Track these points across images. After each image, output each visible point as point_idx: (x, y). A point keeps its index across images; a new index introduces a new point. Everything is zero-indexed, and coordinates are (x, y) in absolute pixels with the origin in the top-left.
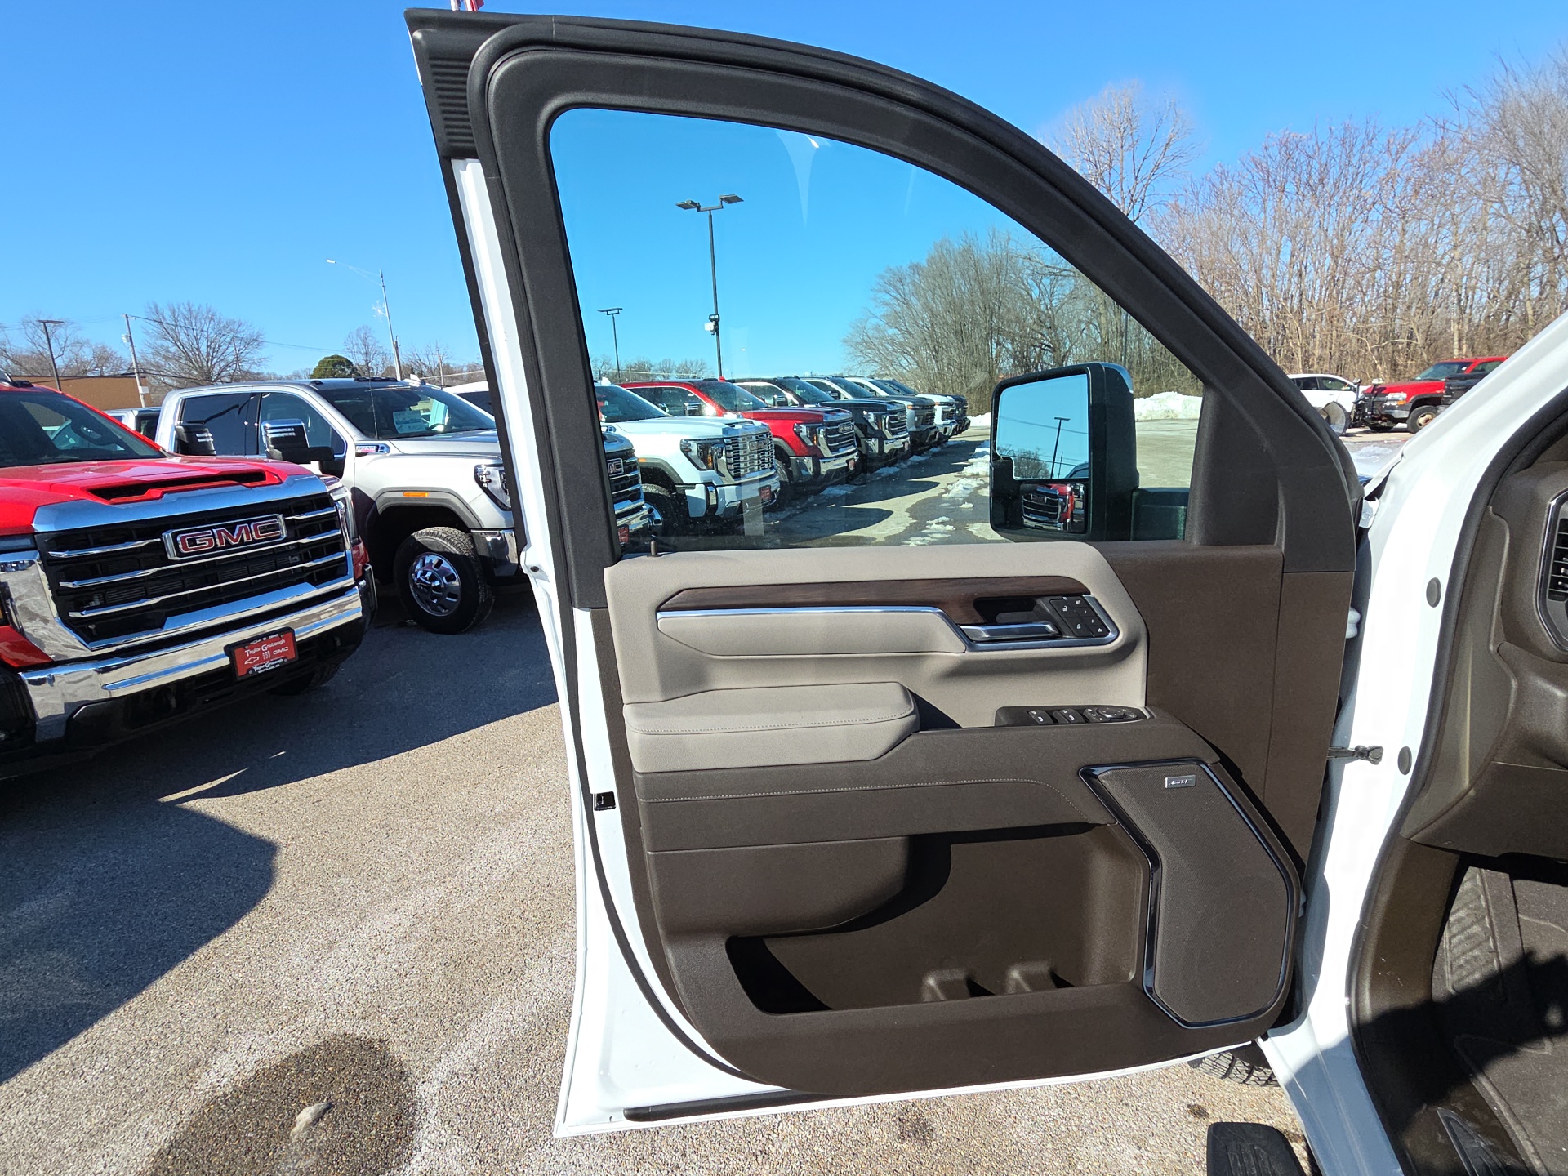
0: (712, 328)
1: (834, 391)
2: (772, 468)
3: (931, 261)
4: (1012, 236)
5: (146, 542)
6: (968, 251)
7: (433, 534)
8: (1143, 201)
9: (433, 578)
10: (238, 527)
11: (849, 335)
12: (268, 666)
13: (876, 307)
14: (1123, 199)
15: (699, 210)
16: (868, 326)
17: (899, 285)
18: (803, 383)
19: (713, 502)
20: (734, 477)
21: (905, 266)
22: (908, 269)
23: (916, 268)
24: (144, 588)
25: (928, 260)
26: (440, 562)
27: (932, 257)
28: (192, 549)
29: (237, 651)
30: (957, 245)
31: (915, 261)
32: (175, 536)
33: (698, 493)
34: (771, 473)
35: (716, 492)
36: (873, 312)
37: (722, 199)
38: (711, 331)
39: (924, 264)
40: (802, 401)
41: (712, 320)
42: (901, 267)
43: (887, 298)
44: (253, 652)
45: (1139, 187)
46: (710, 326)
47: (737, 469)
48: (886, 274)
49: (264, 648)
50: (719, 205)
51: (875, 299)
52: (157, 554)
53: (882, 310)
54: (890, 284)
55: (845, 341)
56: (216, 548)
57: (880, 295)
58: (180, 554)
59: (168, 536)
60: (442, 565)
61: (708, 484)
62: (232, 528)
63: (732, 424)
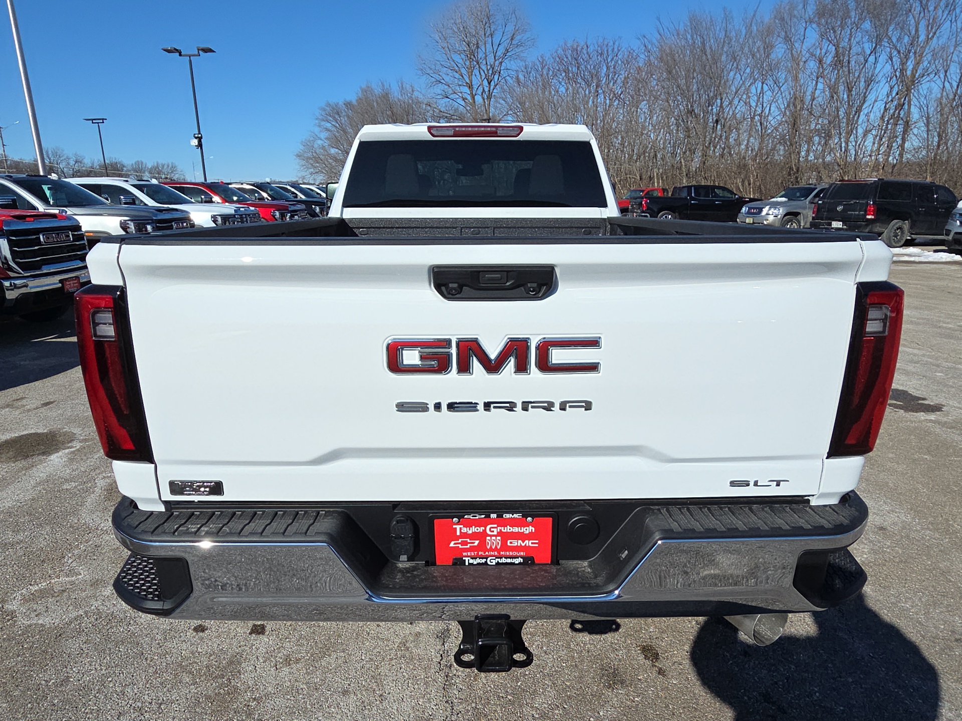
0: (197, 144)
1: (293, 193)
3: (359, 100)
4: (416, 88)
5: (36, 236)
6: (386, 96)
8: (500, 73)
10: (60, 234)
11: (301, 151)
13: (321, 131)
14: (488, 70)
15: (180, 55)
16: (316, 146)
17: (337, 117)
18: (272, 187)
21: (341, 103)
22: (344, 106)
23: (348, 105)
24: (34, 254)
25: (357, 101)
27: (360, 99)
28: (48, 241)
29: (65, 282)
30: (378, 90)
31: (348, 99)
32: (43, 235)
36: (319, 135)
37: (199, 50)
38: (196, 146)
39: (354, 102)
40: (273, 199)
41: (196, 138)
42: (338, 103)
43: (329, 125)
44: (69, 283)
45: (497, 62)
46: (195, 142)
48: (327, 108)
49: (72, 283)
50: (197, 53)
51: (320, 126)
52: (38, 242)
53: (324, 135)
54: (330, 116)
55: (298, 156)
56: (54, 242)
57: (323, 123)
58: (45, 242)
59: (41, 236)
62: (58, 234)
63: (239, 208)
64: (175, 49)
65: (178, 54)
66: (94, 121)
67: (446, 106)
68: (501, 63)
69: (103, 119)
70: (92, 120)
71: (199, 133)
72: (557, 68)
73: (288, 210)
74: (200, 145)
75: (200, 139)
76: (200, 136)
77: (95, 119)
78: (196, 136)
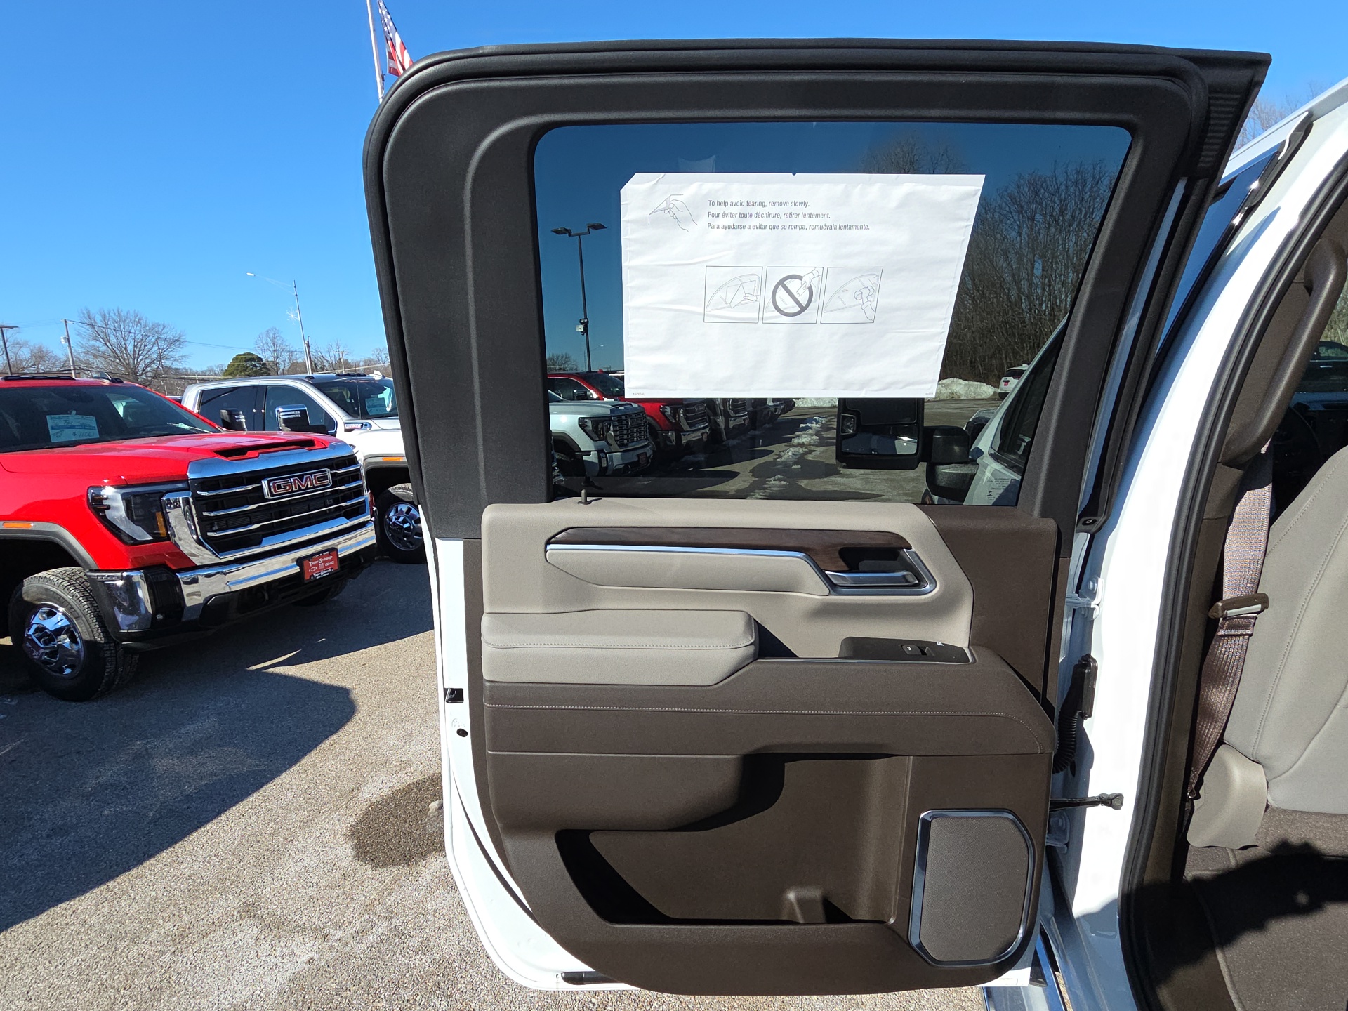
0: (583, 330)
2: (646, 440)
5: (254, 486)
7: (404, 488)
9: (404, 522)
10: (305, 477)
15: (570, 235)
19: (604, 465)
20: (619, 446)
24: (250, 517)
26: (409, 510)
28: (279, 491)
32: (269, 482)
33: (592, 458)
34: (646, 443)
35: (606, 457)
37: (589, 227)
38: (582, 332)
41: (582, 323)
46: (581, 328)
47: (622, 439)
50: (587, 231)
52: (258, 495)
56: (292, 491)
58: (272, 495)
59: (265, 484)
60: (411, 512)
61: (600, 451)
62: (301, 477)
63: (616, 406)
71: (586, 318)
75: (586, 325)
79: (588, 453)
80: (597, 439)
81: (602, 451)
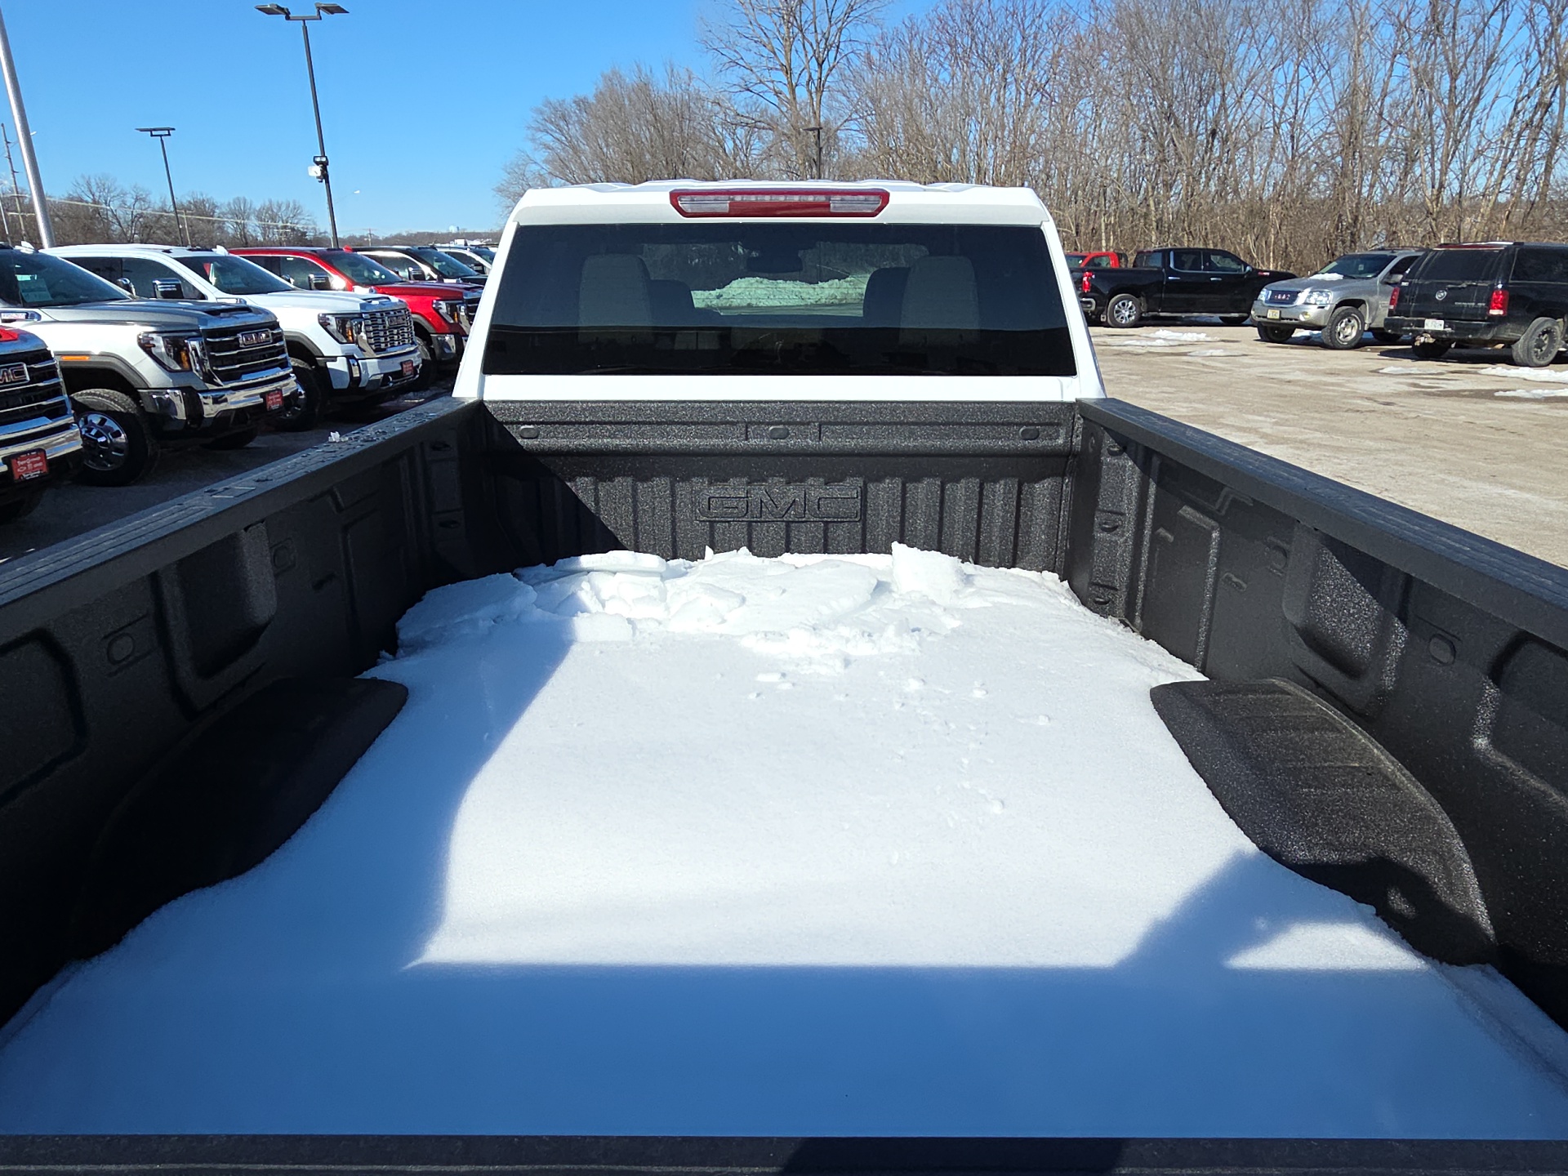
0: (319, 174)
1: (478, 264)
2: (413, 343)
3: (600, 96)
4: (695, 74)
6: (644, 88)
7: (95, 394)
8: (838, 47)
9: (98, 435)
12: (32, 475)
13: (535, 149)
14: (818, 43)
15: (288, 18)
16: (528, 175)
17: (562, 123)
18: (441, 254)
19: (356, 374)
20: (375, 351)
21: (569, 100)
22: (574, 105)
23: (582, 103)
25: (596, 96)
26: (104, 421)
27: (601, 93)
29: (14, 461)
30: (630, 79)
31: (581, 95)
33: (340, 365)
34: (412, 349)
35: (358, 365)
36: (532, 158)
38: (318, 177)
39: (592, 100)
40: (442, 276)
41: (318, 163)
42: (564, 101)
43: (548, 139)
44: (22, 463)
45: (834, 30)
46: (316, 171)
47: (378, 343)
48: (546, 109)
49: (28, 461)
50: (316, 14)
51: (533, 140)
54: (552, 123)
57: (539, 135)
61: (349, 357)
63: (369, 300)
64: (278, 7)
65: (284, 16)
66: (154, 133)
67: (747, 106)
68: (840, 30)
69: (168, 130)
70: (151, 130)
71: (324, 156)
72: (937, 39)
73: (462, 299)
74: (325, 176)
75: (324, 166)
76: (324, 159)
77: (155, 130)
78: (318, 160)
79: (334, 359)
80: (345, 341)
81: (353, 357)
